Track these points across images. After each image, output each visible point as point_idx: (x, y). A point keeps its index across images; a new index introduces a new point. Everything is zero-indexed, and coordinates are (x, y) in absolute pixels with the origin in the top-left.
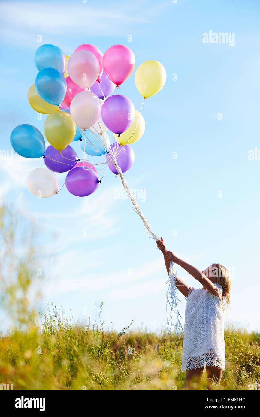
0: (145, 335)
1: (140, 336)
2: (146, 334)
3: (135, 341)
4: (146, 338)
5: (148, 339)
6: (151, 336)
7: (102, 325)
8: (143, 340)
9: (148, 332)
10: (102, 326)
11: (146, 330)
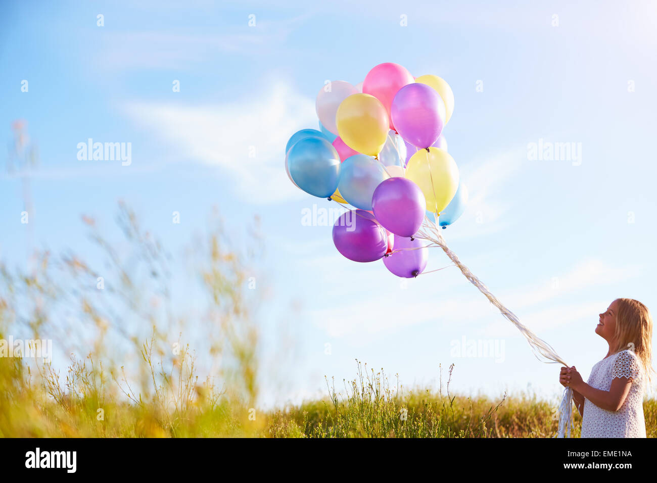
0: (532, 407)
1: (523, 408)
2: (533, 405)
3: (514, 417)
4: (533, 413)
5: (537, 414)
6: (542, 408)
7: (452, 403)
8: (528, 418)
9: (538, 401)
10: (452, 405)
11: (535, 398)
